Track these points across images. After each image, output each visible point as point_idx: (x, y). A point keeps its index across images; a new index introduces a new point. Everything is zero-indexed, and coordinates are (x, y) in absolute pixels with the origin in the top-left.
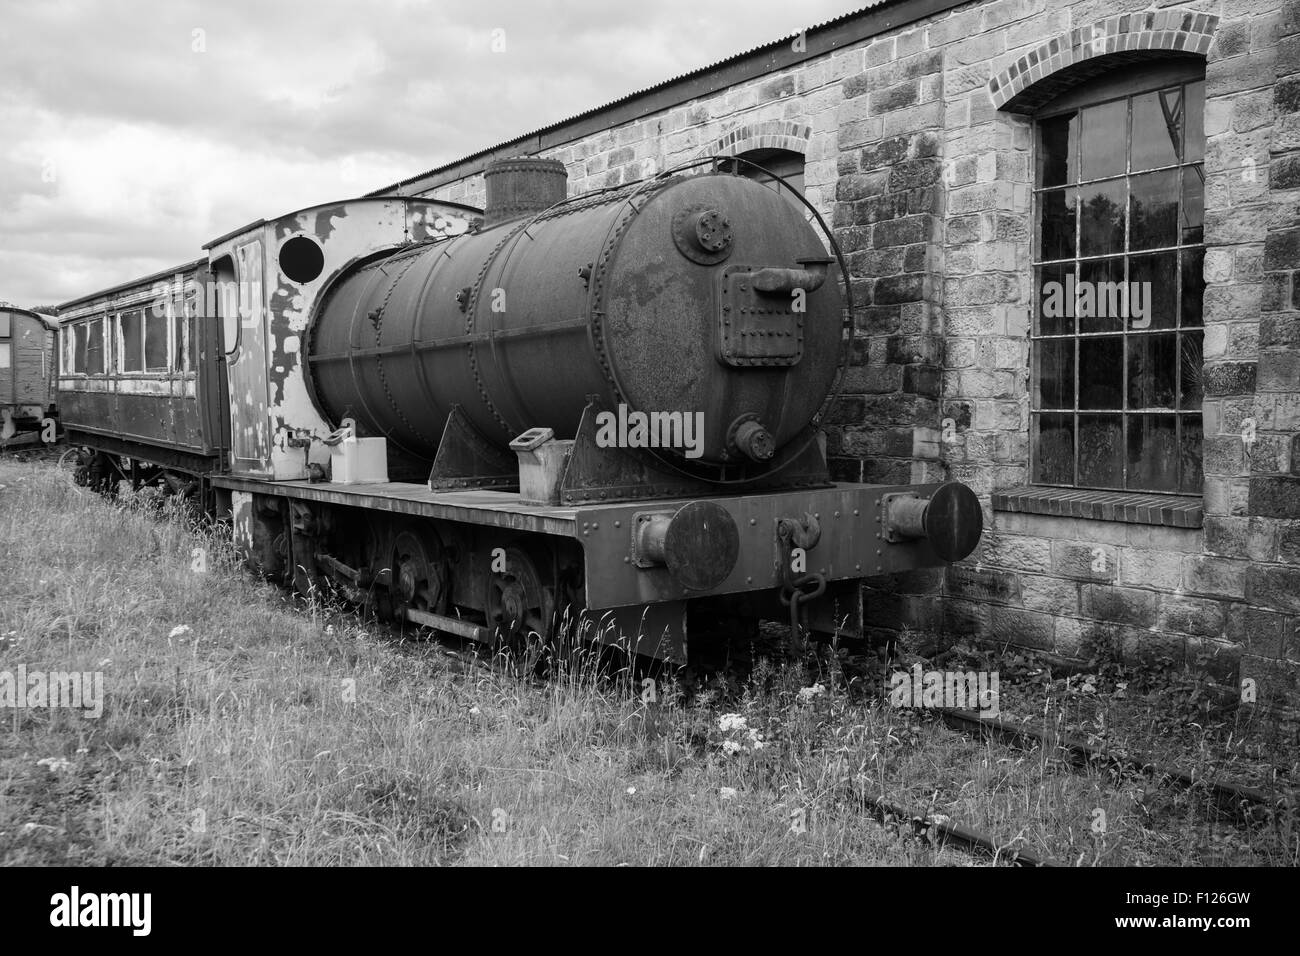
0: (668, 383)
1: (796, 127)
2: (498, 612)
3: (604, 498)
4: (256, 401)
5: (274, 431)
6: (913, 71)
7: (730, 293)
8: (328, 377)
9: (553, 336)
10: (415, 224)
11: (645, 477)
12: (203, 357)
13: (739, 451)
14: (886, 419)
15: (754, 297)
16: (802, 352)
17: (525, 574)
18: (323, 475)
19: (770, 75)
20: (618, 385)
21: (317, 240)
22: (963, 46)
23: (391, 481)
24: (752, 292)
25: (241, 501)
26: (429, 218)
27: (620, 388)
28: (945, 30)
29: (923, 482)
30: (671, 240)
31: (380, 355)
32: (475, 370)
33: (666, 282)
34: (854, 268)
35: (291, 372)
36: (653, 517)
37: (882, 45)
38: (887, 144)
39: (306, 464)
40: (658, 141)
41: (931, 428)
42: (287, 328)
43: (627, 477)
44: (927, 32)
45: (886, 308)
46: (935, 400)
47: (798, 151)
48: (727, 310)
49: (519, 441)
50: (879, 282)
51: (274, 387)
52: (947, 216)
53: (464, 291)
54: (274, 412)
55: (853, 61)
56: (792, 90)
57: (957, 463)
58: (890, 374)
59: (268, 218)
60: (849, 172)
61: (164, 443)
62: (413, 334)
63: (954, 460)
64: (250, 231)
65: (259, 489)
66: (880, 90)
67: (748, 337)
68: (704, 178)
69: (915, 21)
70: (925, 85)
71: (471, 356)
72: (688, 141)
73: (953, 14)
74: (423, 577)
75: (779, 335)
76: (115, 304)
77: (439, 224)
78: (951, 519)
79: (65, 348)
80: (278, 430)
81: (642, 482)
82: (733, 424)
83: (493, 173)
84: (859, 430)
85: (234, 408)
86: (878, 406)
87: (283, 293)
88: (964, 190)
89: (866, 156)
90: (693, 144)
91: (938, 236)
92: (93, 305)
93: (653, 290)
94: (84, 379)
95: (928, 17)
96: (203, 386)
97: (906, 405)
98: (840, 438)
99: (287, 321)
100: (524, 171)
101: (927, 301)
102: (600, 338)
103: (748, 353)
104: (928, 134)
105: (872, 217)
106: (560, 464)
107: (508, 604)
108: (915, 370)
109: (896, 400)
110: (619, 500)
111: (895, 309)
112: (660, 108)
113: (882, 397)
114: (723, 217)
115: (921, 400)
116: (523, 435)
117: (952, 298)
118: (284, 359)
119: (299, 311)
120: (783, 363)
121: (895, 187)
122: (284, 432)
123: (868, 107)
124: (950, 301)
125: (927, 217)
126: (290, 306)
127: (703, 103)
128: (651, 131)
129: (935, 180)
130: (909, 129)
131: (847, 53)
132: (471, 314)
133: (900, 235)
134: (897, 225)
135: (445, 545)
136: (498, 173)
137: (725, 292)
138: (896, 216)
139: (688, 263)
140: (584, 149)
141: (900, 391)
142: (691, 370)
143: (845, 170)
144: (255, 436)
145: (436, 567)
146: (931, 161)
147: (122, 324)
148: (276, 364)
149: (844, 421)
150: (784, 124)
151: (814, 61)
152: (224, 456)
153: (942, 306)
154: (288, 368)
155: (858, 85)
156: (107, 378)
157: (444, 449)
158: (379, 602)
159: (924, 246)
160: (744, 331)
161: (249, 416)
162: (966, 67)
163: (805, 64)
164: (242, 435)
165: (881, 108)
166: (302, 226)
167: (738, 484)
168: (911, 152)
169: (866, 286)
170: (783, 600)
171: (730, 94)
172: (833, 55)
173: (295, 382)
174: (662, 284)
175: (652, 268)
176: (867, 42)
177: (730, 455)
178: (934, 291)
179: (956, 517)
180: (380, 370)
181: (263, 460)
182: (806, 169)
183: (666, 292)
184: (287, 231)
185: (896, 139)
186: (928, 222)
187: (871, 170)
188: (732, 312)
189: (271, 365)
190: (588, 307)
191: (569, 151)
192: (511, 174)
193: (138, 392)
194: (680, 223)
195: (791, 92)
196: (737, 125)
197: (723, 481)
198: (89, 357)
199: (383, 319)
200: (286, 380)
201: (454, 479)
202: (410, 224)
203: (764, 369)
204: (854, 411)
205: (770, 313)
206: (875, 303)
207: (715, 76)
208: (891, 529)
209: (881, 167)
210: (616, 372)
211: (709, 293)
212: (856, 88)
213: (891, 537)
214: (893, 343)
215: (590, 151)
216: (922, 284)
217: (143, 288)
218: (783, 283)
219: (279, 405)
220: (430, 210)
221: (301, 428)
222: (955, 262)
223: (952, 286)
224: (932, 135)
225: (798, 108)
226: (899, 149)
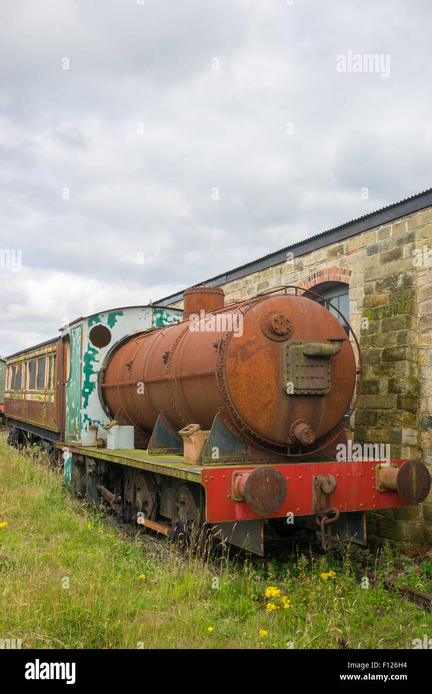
0: (257, 402)
1: (345, 270)
2: (177, 521)
3: (225, 462)
4: (76, 406)
5: (82, 422)
6: (400, 242)
7: (290, 355)
8: (109, 395)
9: (203, 376)
10: (157, 319)
11: (249, 452)
12: (58, 383)
13: (297, 439)
14: (388, 423)
15: (303, 358)
16: (330, 387)
17: (189, 501)
18: (103, 445)
19: (333, 245)
20: (231, 403)
21: (108, 327)
22: (425, 228)
23: (136, 449)
24: (302, 355)
25: (67, 456)
26: (164, 316)
27: (232, 404)
28: (415, 221)
29: (408, 458)
30: (260, 328)
31: (130, 384)
32: (170, 393)
33: (257, 349)
34: (372, 342)
35: (92, 392)
36: (243, 474)
37: (385, 229)
38: (388, 279)
39: (96, 439)
40: (280, 277)
41: (413, 429)
42: (91, 370)
43: (238, 451)
44: (407, 222)
45: (388, 364)
46: (414, 413)
47: (346, 282)
48: (288, 365)
49: (183, 431)
50: (384, 350)
51: (83, 399)
52: (419, 316)
53: (166, 353)
54: (83, 412)
55: (372, 237)
56: (343, 252)
57: (426, 448)
58: (390, 398)
59: (84, 316)
60: (370, 293)
61: (41, 426)
62: (144, 375)
63: (425, 446)
64: (77, 322)
65: (75, 451)
66: (384, 252)
67: (300, 379)
68: (279, 297)
69: (401, 217)
70: (406, 248)
71: (168, 386)
72: (294, 278)
73: (419, 213)
74: (145, 500)
75: (317, 378)
76: (27, 357)
77: (170, 319)
78: (411, 480)
79: (8, 377)
80: (84, 421)
81: (246, 454)
82: (293, 424)
83: (187, 294)
84: (375, 429)
85: (67, 409)
86: (384, 416)
87: (91, 353)
88: (426, 302)
89: (378, 285)
90: (296, 279)
91: (414, 326)
92: (19, 357)
93: (250, 354)
94: (13, 393)
95: (407, 215)
96: (57, 399)
97: (398, 416)
98: (365, 433)
99: (91, 366)
100: (201, 293)
101: (409, 360)
102: (222, 378)
103: (299, 387)
104: (407, 273)
105: (381, 316)
106: (203, 444)
107: (181, 517)
108: (403, 397)
109: (393, 413)
110: (234, 463)
111: (392, 364)
112: (281, 261)
113: (386, 411)
114: (287, 317)
115: (406, 413)
116: (186, 428)
117: (422, 359)
118: (89, 385)
119: (98, 361)
120: (319, 393)
121: (392, 301)
122: (87, 422)
123: (378, 260)
124: (421, 360)
125: (407, 316)
126: (93, 359)
127: (301, 259)
128: (277, 273)
129: (412, 297)
130: (399, 271)
131: (369, 233)
132: (169, 365)
133: (394, 325)
134: (393, 320)
135: (158, 483)
136: (189, 294)
137: (287, 355)
138: (393, 315)
139: (269, 340)
140: (246, 282)
141: (395, 408)
142: (269, 395)
143: (368, 292)
144: (75, 424)
145: (152, 495)
146: (409, 287)
147: (29, 367)
148: (85, 388)
149: (367, 423)
150: (339, 269)
151: (353, 238)
152: (63, 433)
153: (417, 363)
154: (91, 390)
155: (374, 249)
156: (22, 393)
157: (155, 433)
158: (124, 512)
159: (406, 331)
160: (297, 375)
161: (73, 413)
162: (426, 239)
163: (349, 239)
164: (70, 422)
165: (385, 261)
166: (101, 320)
167: (297, 456)
168: (400, 283)
169: (378, 352)
170: (318, 522)
171: (313, 254)
172: (362, 234)
173: (94, 397)
174: (254, 351)
175: (249, 343)
176: (378, 228)
177: (292, 441)
178: (412, 355)
179: (414, 479)
180: (130, 392)
181: (77, 436)
182: (350, 291)
183: (257, 355)
184: (94, 322)
185: (392, 276)
186: (408, 318)
187: (380, 292)
188: (291, 365)
189: (83, 388)
190: (216, 362)
191: (240, 283)
192: (195, 295)
193: (33, 400)
194: (265, 319)
195: (342, 253)
196: (317, 270)
197: (289, 455)
198: (16, 382)
199: (134, 366)
200: (90, 396)
201: (160, 449)
202: (155, 319)
203: (309, 396)
204: (372, 418)
205: (312, 366)
206: (383, 361)
207: (306, 245)
208: (380, 484)
209: (385, 290)
210: (230, 396)
211: (279, 356)
212: (373, 250)
213: (381, 488)
214: (392, 383)
215: (249, 283)
216: (405, 351)
217: (38, 349)
218: (317, 350)
219: (86, 408)
220: (165, 312)
221: (96, 420)
222: (423, 340)
223: (422, 352)
224: (410, 274)
225: (346, 261)
226: (394, 281)
